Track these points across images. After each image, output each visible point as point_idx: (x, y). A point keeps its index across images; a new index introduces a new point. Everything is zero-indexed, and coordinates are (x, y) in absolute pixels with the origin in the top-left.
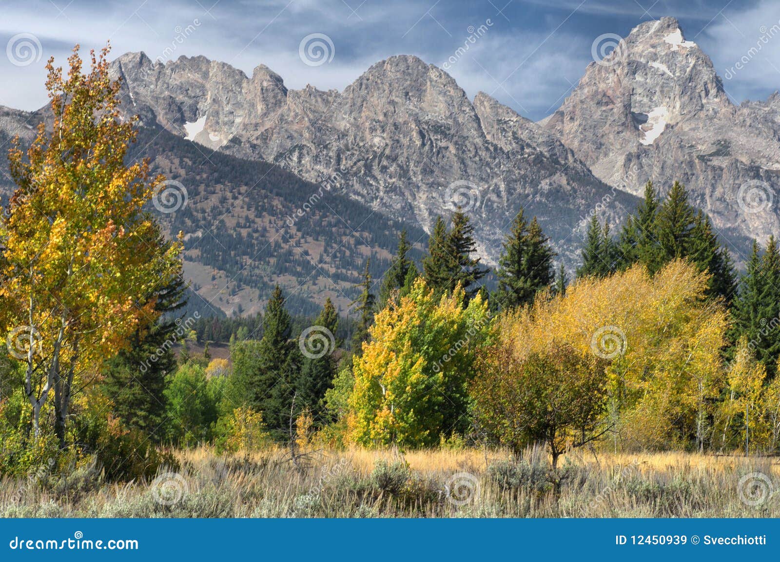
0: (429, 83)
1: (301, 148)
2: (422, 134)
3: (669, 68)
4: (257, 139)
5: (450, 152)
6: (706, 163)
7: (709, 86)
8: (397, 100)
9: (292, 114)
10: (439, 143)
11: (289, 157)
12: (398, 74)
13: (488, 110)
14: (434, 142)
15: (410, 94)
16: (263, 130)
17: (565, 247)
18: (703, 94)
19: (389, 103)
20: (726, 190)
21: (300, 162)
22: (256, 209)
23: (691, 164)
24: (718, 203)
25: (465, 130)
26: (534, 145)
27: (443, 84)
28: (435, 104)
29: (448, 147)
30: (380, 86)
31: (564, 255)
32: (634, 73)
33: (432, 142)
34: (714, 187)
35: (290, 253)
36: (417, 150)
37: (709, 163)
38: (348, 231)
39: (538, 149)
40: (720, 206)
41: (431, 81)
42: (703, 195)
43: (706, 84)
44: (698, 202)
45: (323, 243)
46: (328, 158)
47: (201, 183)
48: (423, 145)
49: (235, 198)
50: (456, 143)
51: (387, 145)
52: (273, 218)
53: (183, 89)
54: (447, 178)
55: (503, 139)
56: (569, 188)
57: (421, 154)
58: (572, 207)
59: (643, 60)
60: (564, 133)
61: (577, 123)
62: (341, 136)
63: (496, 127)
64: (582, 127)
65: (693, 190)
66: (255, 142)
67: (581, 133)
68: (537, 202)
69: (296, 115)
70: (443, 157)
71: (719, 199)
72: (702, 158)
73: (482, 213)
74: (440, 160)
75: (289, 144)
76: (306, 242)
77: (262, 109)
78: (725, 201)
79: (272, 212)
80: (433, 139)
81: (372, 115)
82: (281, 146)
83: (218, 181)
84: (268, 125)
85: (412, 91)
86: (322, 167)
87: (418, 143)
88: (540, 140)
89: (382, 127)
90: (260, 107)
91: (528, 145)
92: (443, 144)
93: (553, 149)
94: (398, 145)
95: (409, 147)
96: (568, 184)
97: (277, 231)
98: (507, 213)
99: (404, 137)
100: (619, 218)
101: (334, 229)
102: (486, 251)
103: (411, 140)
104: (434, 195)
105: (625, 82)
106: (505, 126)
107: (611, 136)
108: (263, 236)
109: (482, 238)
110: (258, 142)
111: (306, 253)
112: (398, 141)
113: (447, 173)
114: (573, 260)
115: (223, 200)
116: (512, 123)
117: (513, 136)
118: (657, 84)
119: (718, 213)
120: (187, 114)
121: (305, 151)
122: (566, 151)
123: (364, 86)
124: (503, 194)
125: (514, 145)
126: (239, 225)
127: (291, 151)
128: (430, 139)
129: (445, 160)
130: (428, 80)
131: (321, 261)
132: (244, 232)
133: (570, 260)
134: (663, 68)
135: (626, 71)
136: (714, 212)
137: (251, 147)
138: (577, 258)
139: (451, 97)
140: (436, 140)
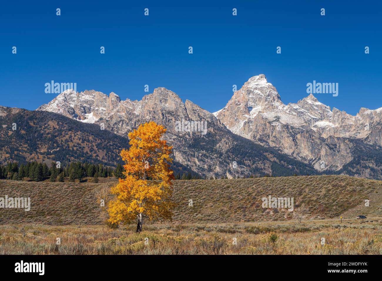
0: (169, 97)
1: (123, 121)
2: (163, 115)
3: (261, 92)
4: (109, 118)
5: (173, 121)
6: (270, 124)
7: (275, 98)
8: (157, 103)
9: (122, 109)
10: (169, 118)
11: (119, 124)
12: (158, 94)
13: (190, 106)
14: (167, 117)
15: (162, 101)
16: (111, 115)
17: (210, 154)
18: (273, 101)
19: (154, 104)
20: (277, 133)
21: (122, 126)
22: (82, 140)
23: (265, 125)
24: (274, 138)
25: (179, 113)
26: (206, 118)
27: (174, 97)
28: (171, 104)
29: (172, 119)
30: (152, 98)
31: (210, 157)
32: (249, 94)
33: (166, 117)
34: (272, 132)
35: (91, 156)
36: (161, 120)
37: (271, 124)
38: (117, 147)
39: (207, 119)
40: (274, 139)
41: (170, 96)
42: (269, 136)
43: (274, 97)
44: (267, 138)
45: (105, 152)
46: (131, 124)
47: (64, 131)
48: (163, 118)
49: (75, 136)
50: (175, 117)
51: (151, 119)
52: (87, 143)
53: (86, 102)
54: (172, 130)
55: (195, 116)
56: (214, 132)
57: (162, 121)
58: (214, 139)
59: (252, 90)
60: (225, 115)
61: (229, 112)
62: (137, 116)
63: (192, 112)
64: (231, 113)
65: (266, 134)
66: (108, 119)
67: (231, 115)
68: (202, 138)
69: (123, 109)
70: (170, 122)
71: (274, 137)
72: (270, 123)
73: (183, 142)
74: (169, 124)
75: (119, 119)
76: (99, 152)
77: (112, 108)
78: (276, 137)
79: (88, 141)
80: (167, 116)
81: (148, 109)
82: (116, 120)
83: (70, 130)
84: (112, 114)
85: (163, 100)
86: (129, 127)
87: (162, 118)
88: (208, 116)
89: (150, 112)
90: (111, 107)
91: (203, 118)
92: (170, 118)
93: (212, 119)
94: (155, 119)
95: (158, 119)
96: (214, 131)
97: (88, 148)
98: (190, 142)
99: (157, 116)
100: (230, 143)
101: (111, 147)
102: (182, 156)
103: (159, 117)
104: (166, 136)
105: (246, 97)
106: (195, 111)
107: (241, 116)
108: (83, 150)
109: (180, 151)
110: (109, 119)
111: (97, 156)
112: (155, 117)
113: (172, 128)
114: (213, 158)
115: (71, 137)
116: (198, 111)
117: (198, 115)
118: (257, 98)
119: (274, 142)
120: (87, 110)
121: (124, 122)
122: (217, 120)
123: (146, 99)
124: (191, 135)
125: (198, 118)
126: (74, 146)
127: (119, 122)
128: (166, 116)
129: (171, 123)
130: (168, 96)
131: (103, 159)
132: (75, 148)
133: (212, 158)
134: (259, 92)
135: (246, 93)
136: (272, 141)
137: (106, 121)
138: (215, 158)
139: (177, 102)
140: (168, 116)
